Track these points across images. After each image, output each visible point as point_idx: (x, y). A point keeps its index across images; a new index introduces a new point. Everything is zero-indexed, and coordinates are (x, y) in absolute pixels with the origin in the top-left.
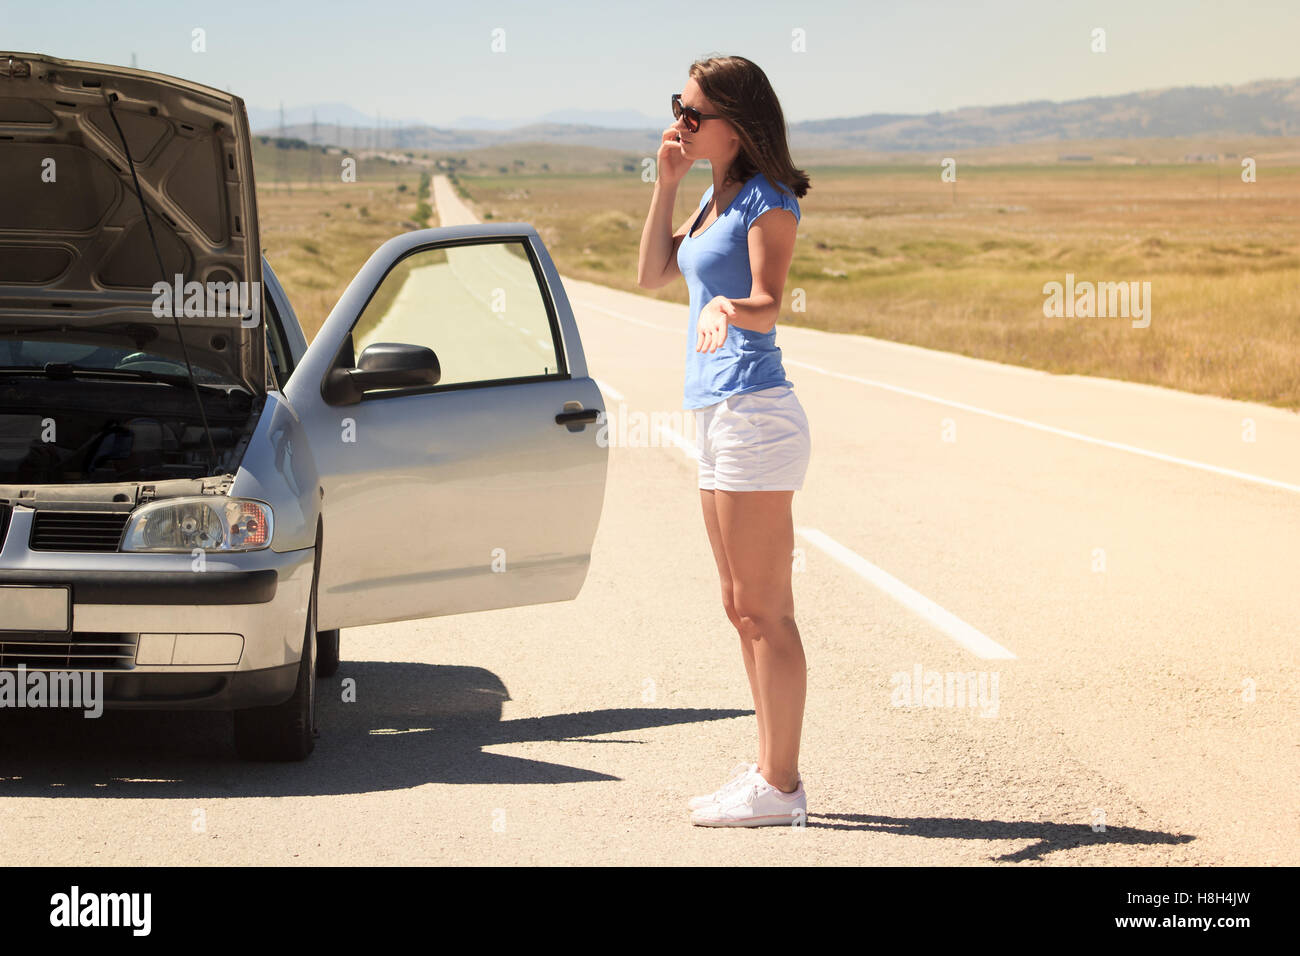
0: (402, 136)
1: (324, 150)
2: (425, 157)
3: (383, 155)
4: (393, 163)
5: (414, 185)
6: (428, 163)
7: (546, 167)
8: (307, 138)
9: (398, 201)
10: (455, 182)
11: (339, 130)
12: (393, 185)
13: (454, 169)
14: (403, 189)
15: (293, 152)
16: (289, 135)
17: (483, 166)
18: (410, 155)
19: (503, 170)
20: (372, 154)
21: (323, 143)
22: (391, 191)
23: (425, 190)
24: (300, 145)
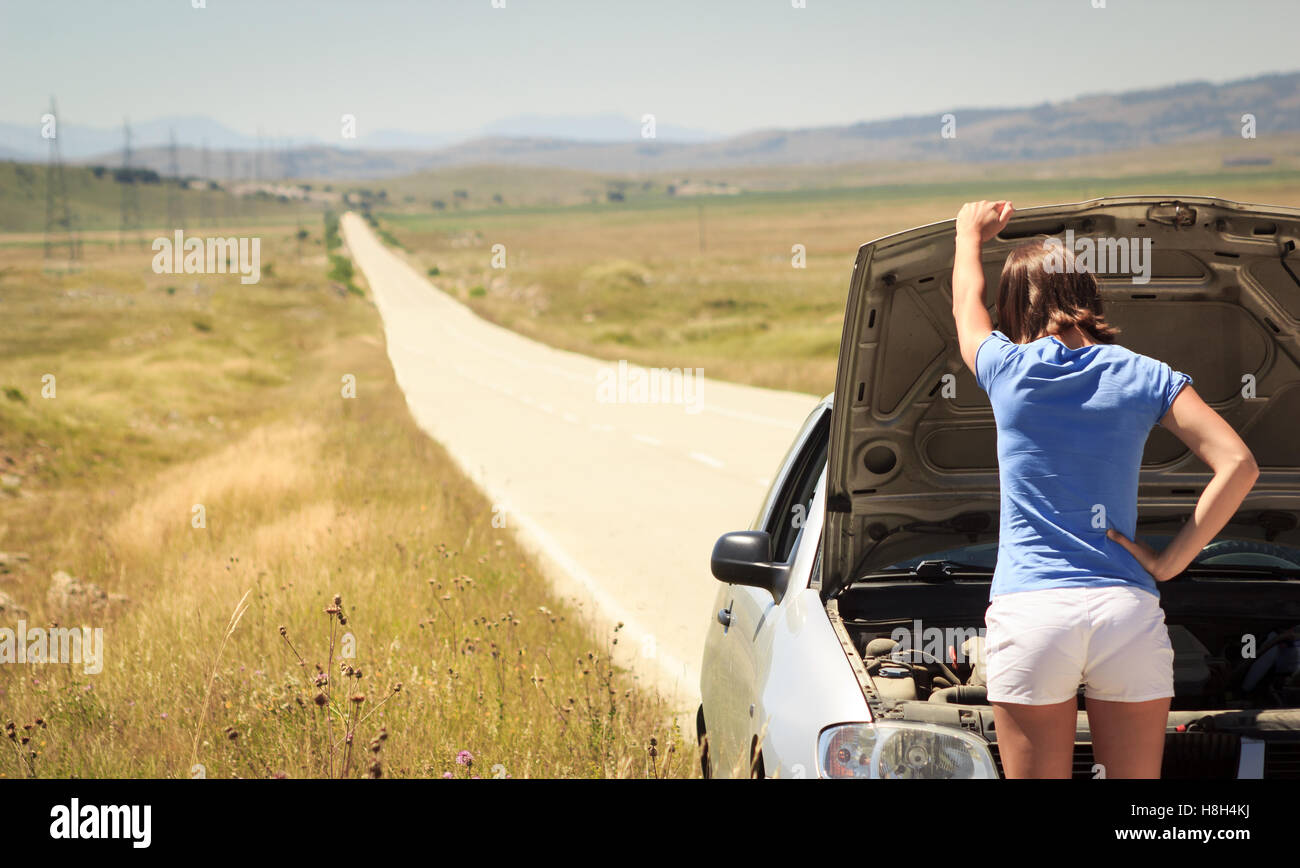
0: (291, 160)
1: (184, 184)
2: (328, 189)
3: (268, 188)
4: (283, 200)
5: (318, 230)
6: (333, 198)
7: (498, 199)
8: (161, 167)
9: (299, 253)
10: (373, 223)
11: (206, 155)
12: (292, 231)
13: (370, 205)
14: (303, 235)
15: (142, 188)
16: (137, 163)
17: (410, 200)
18: (307, 188)
19: (439, 205)
20: (253, 187)
21: (184, 172)
22: (286, 239)
23: (333, 236)
24: (150, 177)
